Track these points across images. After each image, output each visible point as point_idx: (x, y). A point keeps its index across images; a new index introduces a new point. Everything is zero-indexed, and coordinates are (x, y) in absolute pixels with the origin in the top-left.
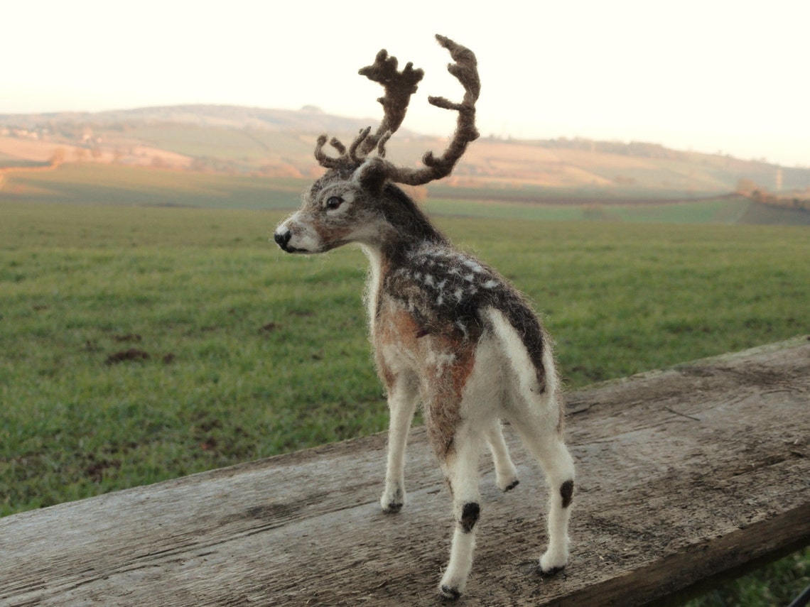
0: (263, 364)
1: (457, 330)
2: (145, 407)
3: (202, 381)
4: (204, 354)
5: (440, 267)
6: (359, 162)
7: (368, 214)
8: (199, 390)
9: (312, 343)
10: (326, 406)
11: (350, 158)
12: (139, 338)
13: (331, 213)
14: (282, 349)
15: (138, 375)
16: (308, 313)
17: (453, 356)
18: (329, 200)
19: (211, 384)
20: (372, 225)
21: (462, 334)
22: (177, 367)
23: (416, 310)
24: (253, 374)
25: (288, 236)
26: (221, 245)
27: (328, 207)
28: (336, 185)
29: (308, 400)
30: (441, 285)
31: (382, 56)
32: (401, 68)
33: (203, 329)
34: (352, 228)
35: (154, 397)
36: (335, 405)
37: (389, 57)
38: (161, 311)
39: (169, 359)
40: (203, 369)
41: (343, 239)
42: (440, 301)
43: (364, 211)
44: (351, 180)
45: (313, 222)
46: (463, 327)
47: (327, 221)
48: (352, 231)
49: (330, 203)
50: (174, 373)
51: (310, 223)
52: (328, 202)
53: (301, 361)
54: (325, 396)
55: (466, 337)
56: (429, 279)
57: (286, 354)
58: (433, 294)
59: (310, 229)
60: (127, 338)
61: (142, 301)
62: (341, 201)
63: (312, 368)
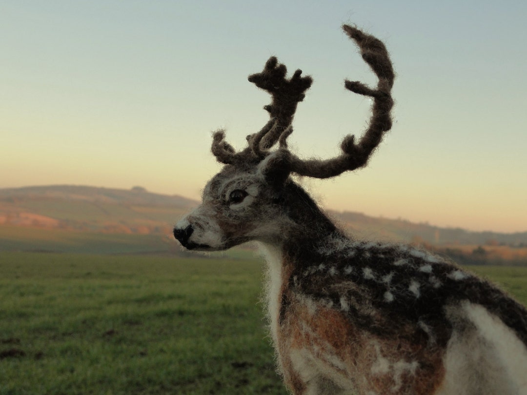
0: (106, 359)
1: (421, 332)
2: (20, 390)
3: (62, 371)
4: (64, 352)
5: (382, 259)
6: (262, 156)
7: (270, 209)
8: (60, 378)
9: (140, 344)
10: (150, 389)
11: (253, 152)
12: (18, 341)
13: (234, 207)
14: (119, 348)
15: (16, 367)
16: (137, 323)
17: (415, 364)
18: (232, 193)
19: (68, 374)
20: (274, 222)
21: (426, 336)
22: (45, 361)
23: (353, 309)
24: (99, 366)
25: (190, 230)
26: (77, 277)
27: (231, 201)
28: (240, 177)
29: (138, 384)
30: (387, 279)
31: (272, 62)
32: (289, 75)
33: (64, 334)
34: (255, 224)
35: (27, 383)
36: (157, 388)
37: (278, 65)
38: (34, 322)
39: (39, 356)
40: (63, 363)
41: (246, 235)
42: (389, 297)
43: (267, 206)
44: (255, 173)
45: (215, 216)
46: (427, 329)
47: (230, 216)
48: (255, 227)
49: (233, 196)
50: (42, 366)
51: (212, 217)
52: (231, 195)
53: (132, 357)
54: (150, 381)
55: (432, 340)
56: (368, 273)
57: (122, 352)
58: (378, 290)
59: (213, 224)
60: (10, 341)
61: (22, 315)
62: (245, 194)
63: (140, 361)
